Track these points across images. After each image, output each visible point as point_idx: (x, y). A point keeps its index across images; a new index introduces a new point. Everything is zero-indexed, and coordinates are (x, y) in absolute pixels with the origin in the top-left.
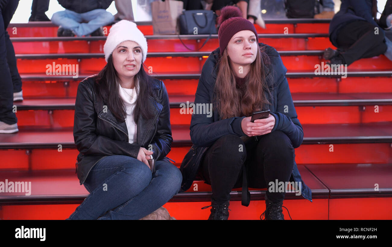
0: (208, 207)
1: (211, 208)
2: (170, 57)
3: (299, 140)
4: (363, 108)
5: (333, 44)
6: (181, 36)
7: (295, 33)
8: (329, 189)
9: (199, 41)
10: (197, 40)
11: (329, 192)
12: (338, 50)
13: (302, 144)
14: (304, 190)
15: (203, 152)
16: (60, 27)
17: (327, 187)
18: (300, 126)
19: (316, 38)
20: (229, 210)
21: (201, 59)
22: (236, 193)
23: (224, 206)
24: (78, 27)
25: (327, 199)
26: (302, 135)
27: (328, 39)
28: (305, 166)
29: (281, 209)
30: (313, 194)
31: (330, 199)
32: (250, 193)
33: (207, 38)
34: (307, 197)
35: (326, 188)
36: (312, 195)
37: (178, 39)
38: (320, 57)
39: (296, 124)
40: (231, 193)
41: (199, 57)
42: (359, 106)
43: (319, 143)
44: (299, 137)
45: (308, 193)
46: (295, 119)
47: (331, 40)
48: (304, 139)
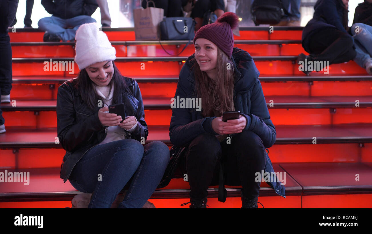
0: (187, 203)
1: (190, 204)
2: (151, 62)
3: (271, 140)
4: (334, 110)
5: (305, 50)
6: (161, 41)
7: (269, 39)
8: (302, 187)
9: (178, 46)
10: (177, 46)
11: (302, 189)
12: (310, 55)
13: (275, 144)
14: (277, 187)
15: (181, 151)
16: (46, 32)
17: (299, 184)
18: (273, 127)
19: (290, 44)
20: (207, 206)
21: (180, 63)
22: (214, 190)
23: (202, 202)
24: (63, 33)
25: (301, 196)
26: (274, 136)
27: (301, 45)
28: (279, 165)
29: (256, 205)
30: (287, 191)
31: (303, 196)
32: (226, 190)
33: (186, 43)
34: (281, 193)
35: (300, 186)
36: (285, 192)
37: (159, 45)
38: (293, 62)
39: (269, 124)
40: (208, 190)
41: (179, 62)
42: (330, 108)
43: (292, 143)
44: (271, 138)
45: (282, 189)
46: (268, 120)
47: (303, 46)
48: (277, 139)
